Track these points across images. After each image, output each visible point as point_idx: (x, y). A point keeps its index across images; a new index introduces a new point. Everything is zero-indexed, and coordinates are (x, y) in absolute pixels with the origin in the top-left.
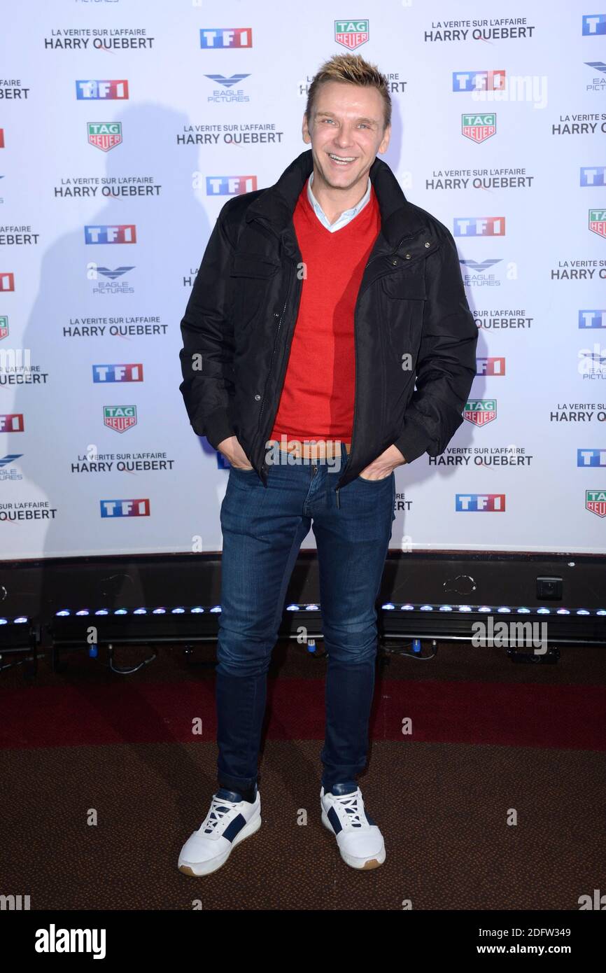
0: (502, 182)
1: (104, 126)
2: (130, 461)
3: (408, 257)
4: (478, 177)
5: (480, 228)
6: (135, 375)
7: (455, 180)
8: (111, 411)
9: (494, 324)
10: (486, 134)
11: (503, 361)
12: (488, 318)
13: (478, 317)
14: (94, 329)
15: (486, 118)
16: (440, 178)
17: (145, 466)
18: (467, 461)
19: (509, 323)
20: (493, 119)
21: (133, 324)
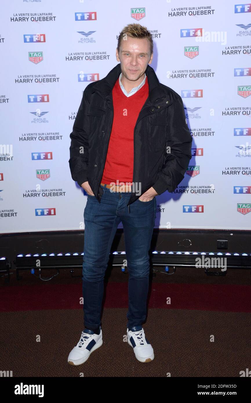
0: (201, 75)
1: (35, 54)
2: (47, 192)
3: (159, 107)
4: (191, 73)
5: (192, 94)
6: (49, 157)
7: (182, 74)
8: (39, 172)
9: (198, 134)
10: (194, 55)
11: (202, 150)
12: (196, 132)
13: (192, 132)
14: (32, 138)
15: (194, 49)
16: (175, 73)
17: (53, 194)
18: (187, 191)
19: (204, 134)
20: (197, 49)
21: (48, 135)
